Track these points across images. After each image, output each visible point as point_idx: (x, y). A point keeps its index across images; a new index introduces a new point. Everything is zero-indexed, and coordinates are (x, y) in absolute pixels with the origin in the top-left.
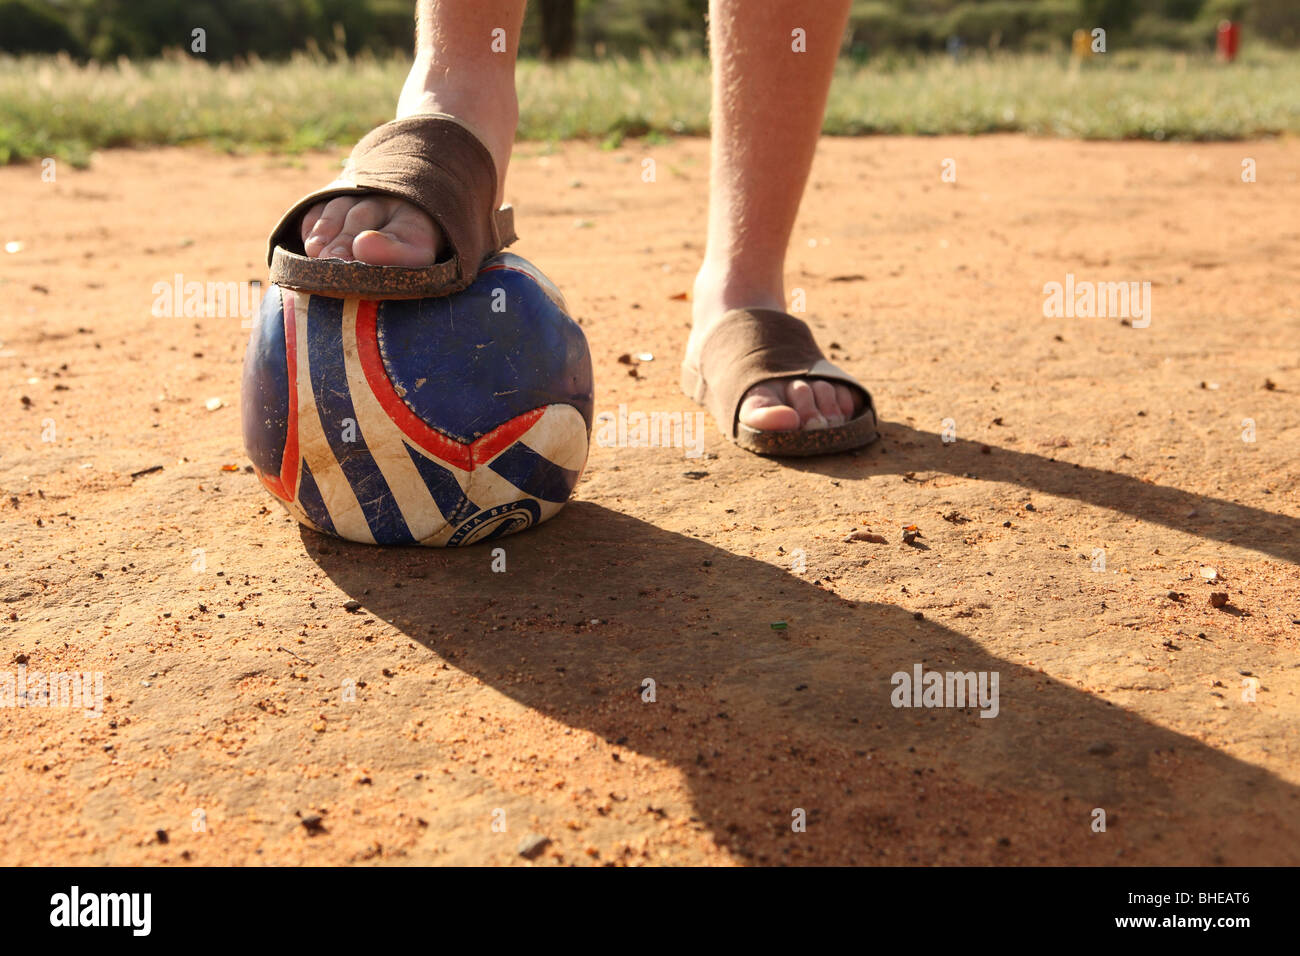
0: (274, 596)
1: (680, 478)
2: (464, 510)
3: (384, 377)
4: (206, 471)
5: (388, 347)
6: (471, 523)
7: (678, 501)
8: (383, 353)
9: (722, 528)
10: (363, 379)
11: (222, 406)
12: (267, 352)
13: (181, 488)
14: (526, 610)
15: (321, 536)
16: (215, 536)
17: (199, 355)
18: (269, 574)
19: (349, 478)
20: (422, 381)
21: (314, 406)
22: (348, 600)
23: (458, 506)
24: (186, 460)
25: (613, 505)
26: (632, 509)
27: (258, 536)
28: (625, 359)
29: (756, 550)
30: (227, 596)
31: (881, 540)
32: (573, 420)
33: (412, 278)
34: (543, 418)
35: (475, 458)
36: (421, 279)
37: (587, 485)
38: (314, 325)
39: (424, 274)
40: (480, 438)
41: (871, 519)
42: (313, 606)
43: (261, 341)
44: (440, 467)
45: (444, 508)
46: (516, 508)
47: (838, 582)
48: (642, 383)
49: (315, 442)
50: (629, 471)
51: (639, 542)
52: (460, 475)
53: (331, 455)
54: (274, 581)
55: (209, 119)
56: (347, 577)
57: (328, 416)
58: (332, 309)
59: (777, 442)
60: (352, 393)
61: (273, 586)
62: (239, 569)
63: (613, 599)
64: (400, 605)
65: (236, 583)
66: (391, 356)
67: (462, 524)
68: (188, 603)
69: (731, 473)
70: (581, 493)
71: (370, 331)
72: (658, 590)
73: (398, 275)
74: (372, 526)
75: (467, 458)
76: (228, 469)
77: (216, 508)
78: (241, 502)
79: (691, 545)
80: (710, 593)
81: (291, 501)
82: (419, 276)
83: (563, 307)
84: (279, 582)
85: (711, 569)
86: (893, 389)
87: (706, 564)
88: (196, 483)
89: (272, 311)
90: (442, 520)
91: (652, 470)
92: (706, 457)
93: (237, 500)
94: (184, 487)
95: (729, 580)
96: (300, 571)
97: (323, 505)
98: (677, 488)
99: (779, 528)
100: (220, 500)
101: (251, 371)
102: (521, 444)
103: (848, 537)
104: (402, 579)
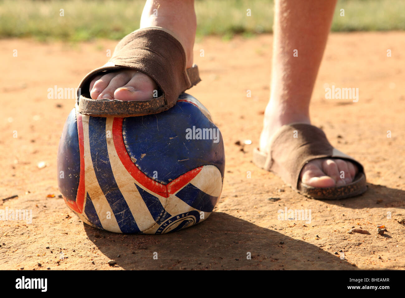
0: (74, 259)
1: (267, 201)
2: (164, 216)
3: (126, 153)
4: (39, 197)
5: (127, 139)
6: (167, 223)
7: (266, 212)
8: (125, 142)
9: (288, 226)
10: (116, 154)
11: (46, 166)
12: (70, 142)
13: (27, 206)
14: (196, 265)
15: (96, 229)
16: (45, 229)
17: (33, 141)
18: (71, 248)
19: (109, 202)
20: (144, 155)
21: (93, 168)
22: (110, 261)
23: (161, 214)
24: (29, 192)
25: (235, 214)
26: (244, 216)
27: (65, 229)
28: (238, 143)
29: (305, 237)
30: (51, 259)
31: (367, 233)
32: (215, 174)
33: (142, 106)
34: (201, 172)
35: (169, 191)
36: (146, 106)
37: (222, 204)
38: (92, 129)
39: (148, 104)
40: (171, 181)
41: (361, 222)
42: (93, 263)
43: (67, 136)
44: (153, 196)
45: (154, 215)
46: (189, 215)
47: (347, 253)
48: (246, 154)
49: (93, 184)
50: (242, 198)
51: (248, 232)
52: (162, 200)
53: (100, 190)
54: (74, 251)
55: (32, 25)
56: (109, 249)
57: (99, 172)
58: (101, 121)
59: (323, 193)
60: (111, 161)
61: (74, 254)
62: (56, 245)
63: (237, 260)
64: (135, 262)
65: (55, 252)
66: (130, 143)
67: (162, 223)
68: (32, 263)
69: (291, 199)
70: (219, 208)
71: (119, 132)
72: (258, 256)
73: (135, 105)
74: (120, 224)
75: (165, 191)
76: (50, 196)
77: (44, 216)
78: (57, 213)
79: (273, 234)
80: (284, 258)
81: (81, 213)
82: (145, 104)
83: (211, 119)
84: (76, 251)
85: (283, 246)
86: (369, 158)
87: (281, 243)
88: (34, 204)
89: (72, 122)
90: (153, 221)
91: (253, 197)
92: (279, 191)
93: (55, 212)
94: (28, 205)
95: (293, 251)
96: (86, 246)
97: (96, 215)
98: (266, 206)
99: (316, 226)
100: (47, 212)
101: (62, 151)
102: (191, 185)
103: (351, 231)
104: (135, 250)
